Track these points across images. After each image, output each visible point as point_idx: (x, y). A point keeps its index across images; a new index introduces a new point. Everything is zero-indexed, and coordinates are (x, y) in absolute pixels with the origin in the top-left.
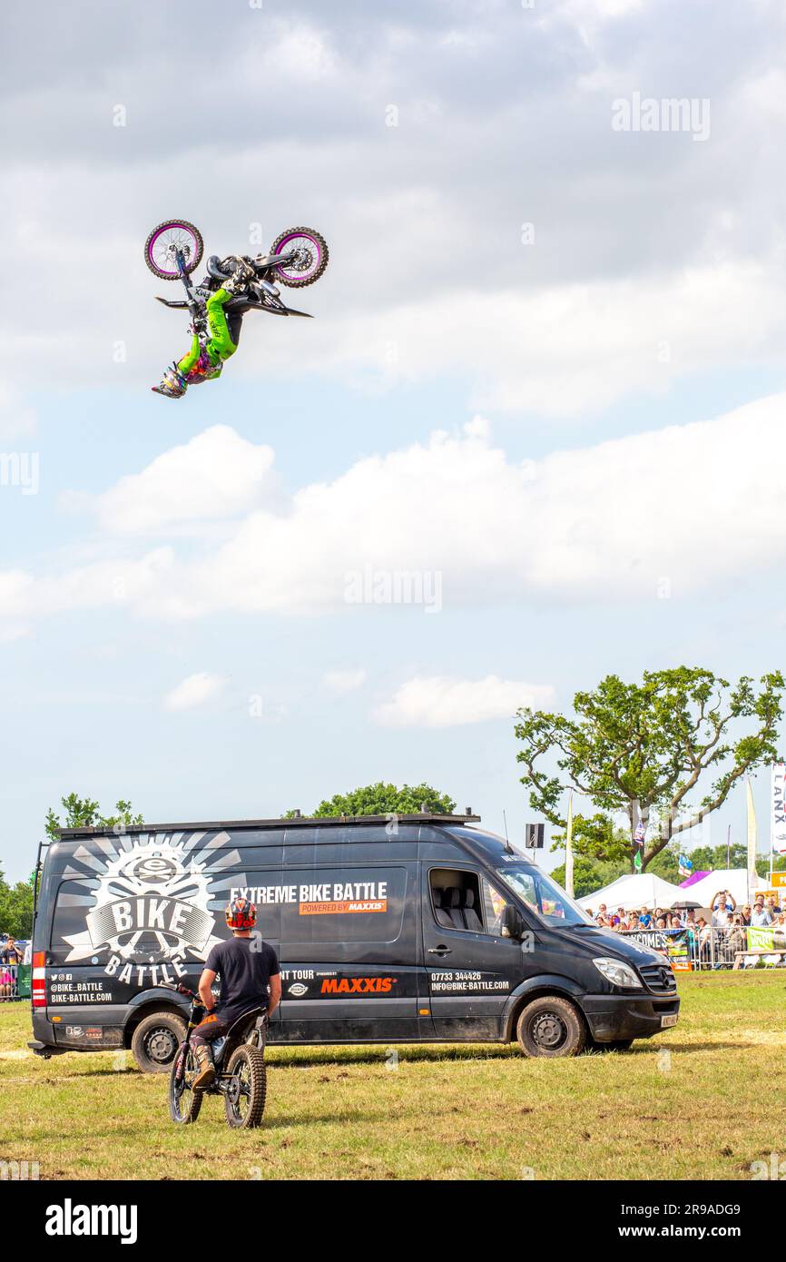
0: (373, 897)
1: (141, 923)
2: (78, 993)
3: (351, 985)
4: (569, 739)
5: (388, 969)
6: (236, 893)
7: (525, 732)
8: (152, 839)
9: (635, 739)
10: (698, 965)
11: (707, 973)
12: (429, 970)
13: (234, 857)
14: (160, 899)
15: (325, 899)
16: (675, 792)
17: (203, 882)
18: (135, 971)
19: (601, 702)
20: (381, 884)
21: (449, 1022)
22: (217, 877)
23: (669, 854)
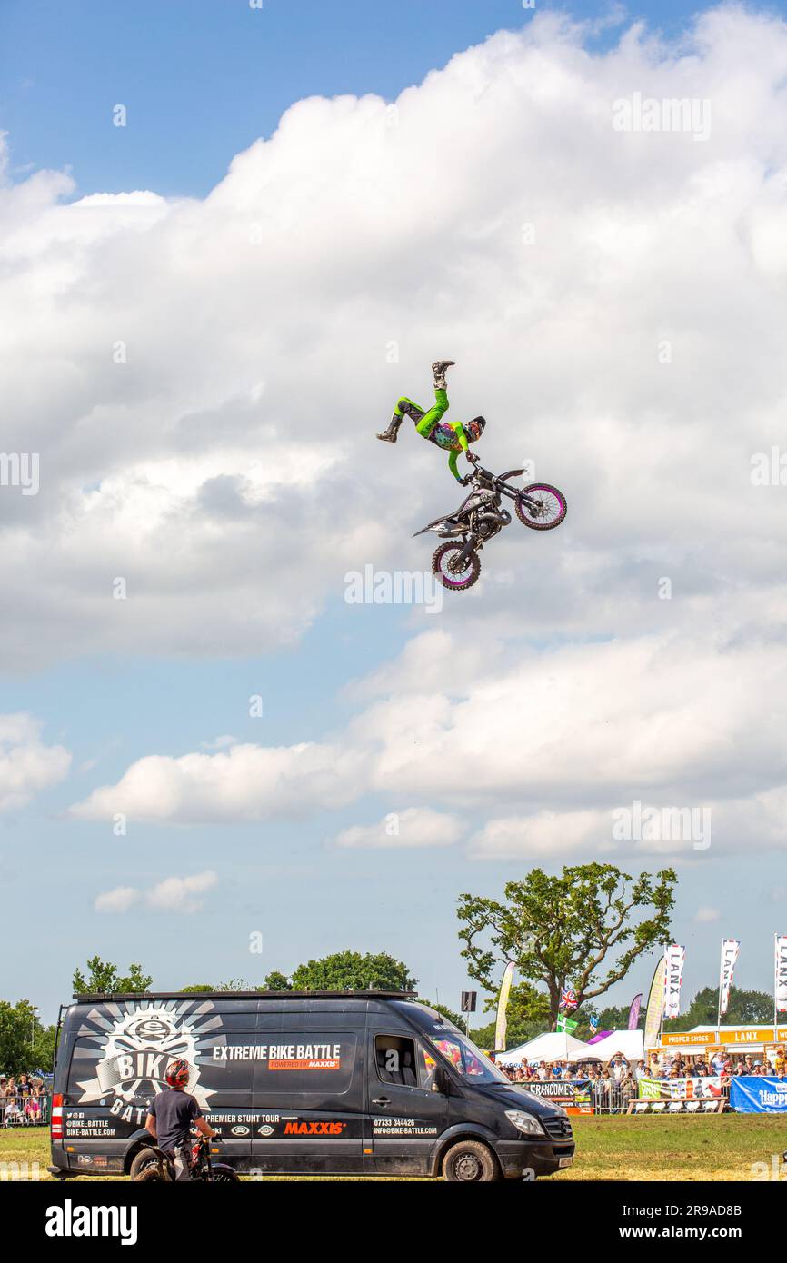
0: (328, 1057)
1: (140, 1073)
2: (88, 1128)
3: (309, 1128)
4: (501, 920)
5: (339, 1115)
6: (217, 1050)
7: (464, 914)
8: (151, 1005)
9: (555, 921)
10: (598, 1110)
11: (606, 1116)
12: (373, 1117)
13: (217, 1022)
14: (157, 1054)
15: (290, 1057)
16: (587, 965)
17: (191, 1041)
18: (135, 1113)
19: (528, 890)
20: (335, 1047)
21: (388, 1160)
22: (203, 1037)
23: (583, 1013)
